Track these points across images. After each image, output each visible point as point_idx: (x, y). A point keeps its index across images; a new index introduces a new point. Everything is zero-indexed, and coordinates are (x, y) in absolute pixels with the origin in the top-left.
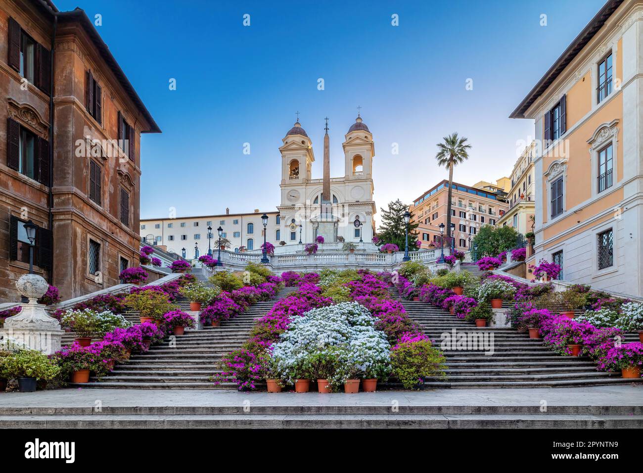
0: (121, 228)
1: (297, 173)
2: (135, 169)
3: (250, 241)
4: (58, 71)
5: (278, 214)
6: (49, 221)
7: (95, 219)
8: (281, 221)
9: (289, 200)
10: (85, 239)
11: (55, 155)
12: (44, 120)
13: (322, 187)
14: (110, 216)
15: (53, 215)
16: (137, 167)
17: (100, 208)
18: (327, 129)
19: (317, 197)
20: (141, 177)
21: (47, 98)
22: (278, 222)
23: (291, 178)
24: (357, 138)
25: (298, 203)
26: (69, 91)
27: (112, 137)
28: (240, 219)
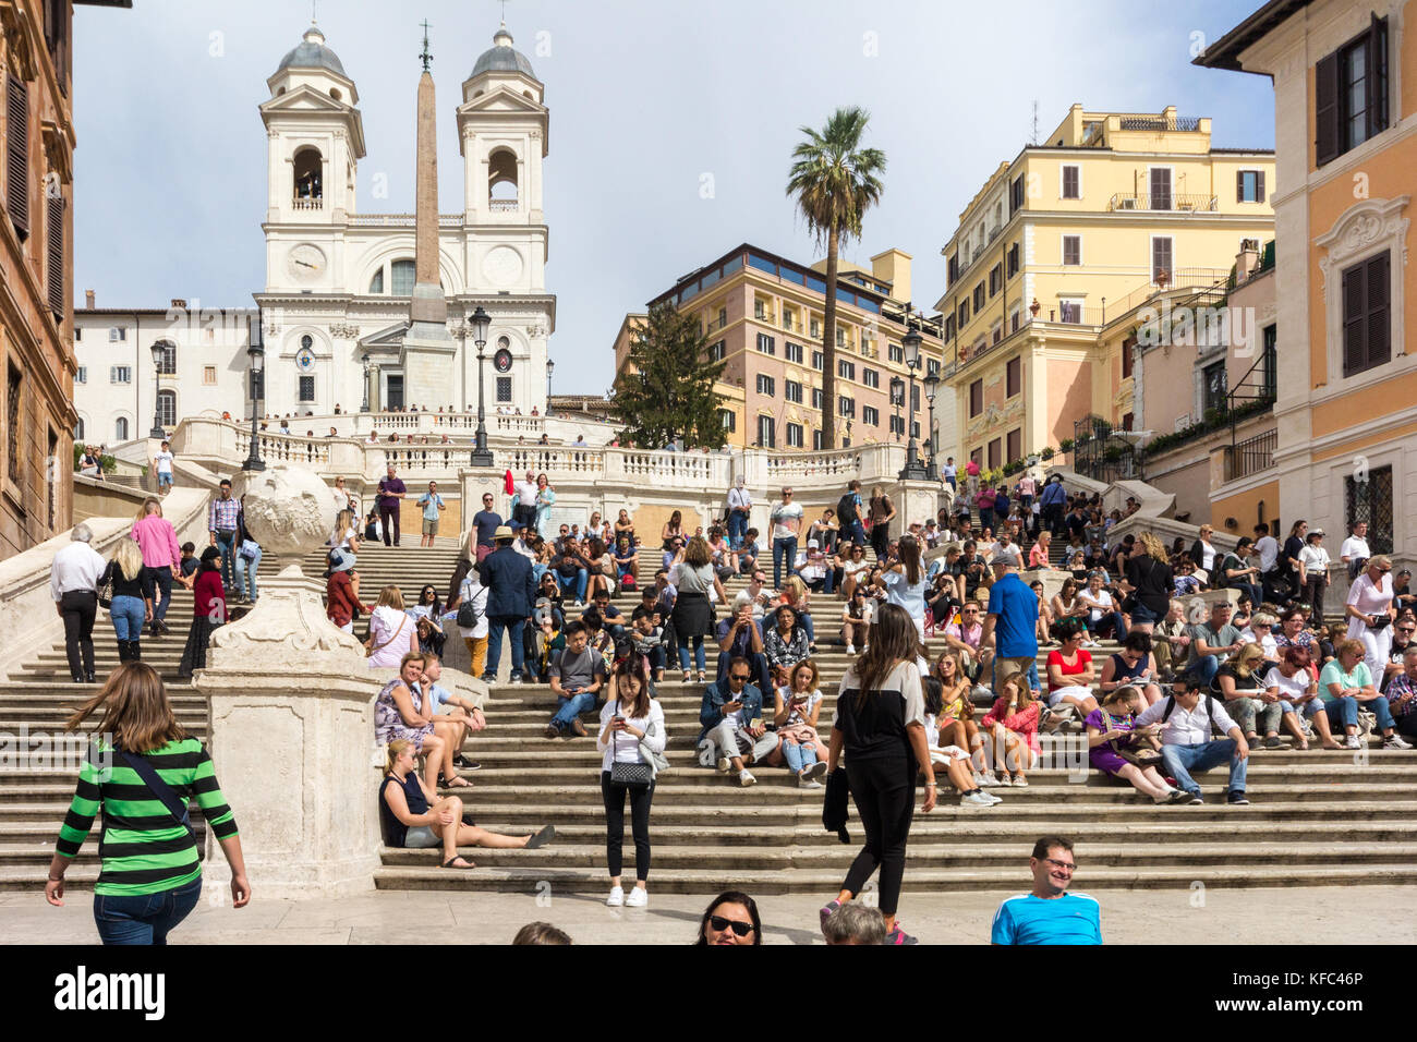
1: (317, 191)
3: (166, 397)
8: (269, 340)
9: (296, 276)
19: (380, 272)
23: (298, 206)
24: (502, 97)
25: (322, 287)
28: (130, 327)
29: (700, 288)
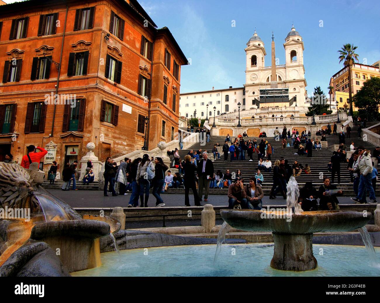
0: (173, 113)
1: (256, 64)
2: (178, 84)
3: (227, 107)
4: (155, 50)
5: (244, 89)
6: (149, 114)
7: (164, 111)
8: (246, 94)
9: (252, 80)
10: (161, 120)
11: (153, 85)
12: (149, 72)
13: (271, 71)
14: (169, 108)
15: (150, 111)
16: (179, 83)
17: (166, 106)
18: (273, 38)
19: (269, 78)
20: (180, 87)
21: (151, 62)
22: (244, 94)
23: (252, 67)
24: (293, 40)
25: (256, 82)
26: (159, 58)
27: (171, 72)
28: (220, 93)
29: (339, 75)
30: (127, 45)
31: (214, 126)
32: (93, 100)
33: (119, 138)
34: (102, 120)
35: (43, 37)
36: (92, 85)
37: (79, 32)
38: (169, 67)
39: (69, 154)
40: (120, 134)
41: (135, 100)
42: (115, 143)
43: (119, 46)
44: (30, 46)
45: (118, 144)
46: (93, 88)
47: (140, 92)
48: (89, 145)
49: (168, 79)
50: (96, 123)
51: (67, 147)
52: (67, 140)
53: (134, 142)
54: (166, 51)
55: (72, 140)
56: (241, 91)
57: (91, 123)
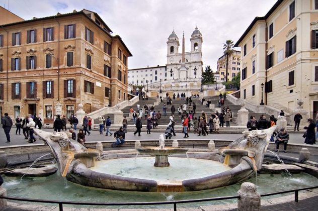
0: (124, 85)
1: (173, 51)
3: (156, 78)
5: (166, 67)
6: (111, 87)
7: (119, 85)
8: (167, 70)
9: (171, 62)
10: (118, 90)
12: (110, 62)
14: (122, 83)
15: (111, 85)
19: (180, 60)
21: (110, 56)
23: (171, 53)
24: (196, 36)
26: (115, 54)
27: (122, 62)
28: (152, 69)
30: (96, 47)
31: (147, 91)
32: (79, 80)
33: (95, 101)
34: (85, 91)
35: (47, 42)
36: (78, 72)
37: (67, 40)
38: (120, 59)
39: (69, 109)
40: (96, 98)
41: (103, 79)
42: (93, 103)
43: (91, 48)
44: (39, 48)
45: (95, 104)
46: (79, 74)
47: (105, 74)
48: (80, 105)
49: (120, 66)
50: (82, 93)
51: (67, 106)
52: (67, 102)
53: (103, 102)
54: (119, 49)
55: (70, 102)
56: (164, 68)
57: (79, 93)
